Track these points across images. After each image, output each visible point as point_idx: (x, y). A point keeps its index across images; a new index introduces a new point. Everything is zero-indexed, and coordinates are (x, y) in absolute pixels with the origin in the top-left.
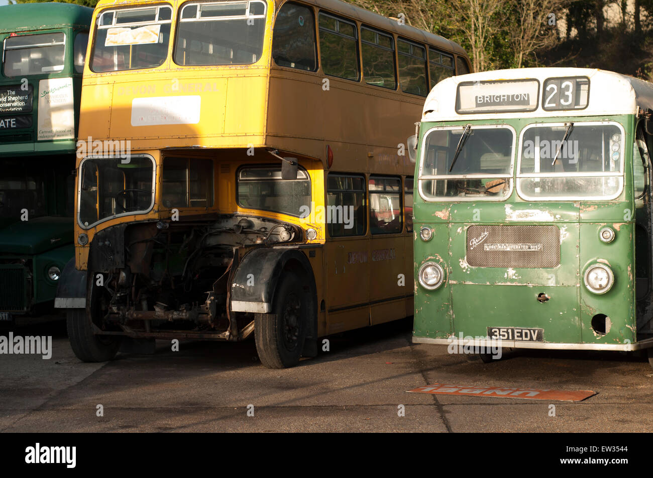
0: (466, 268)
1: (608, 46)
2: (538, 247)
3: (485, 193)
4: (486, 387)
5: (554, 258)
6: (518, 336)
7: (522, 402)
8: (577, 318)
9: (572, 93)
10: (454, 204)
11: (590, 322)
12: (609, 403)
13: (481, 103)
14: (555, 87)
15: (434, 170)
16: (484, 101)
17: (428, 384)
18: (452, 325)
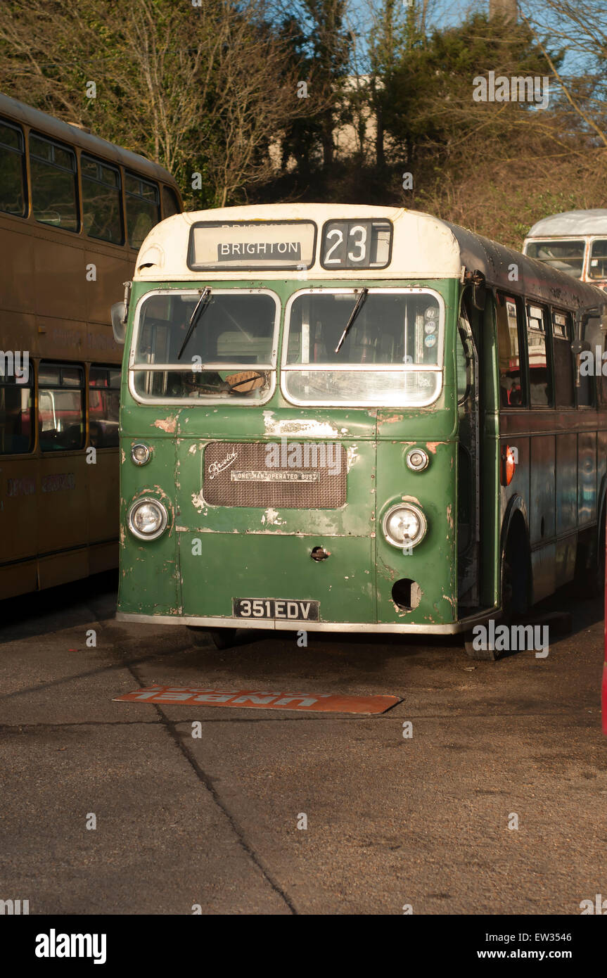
0: (203, 507)
1: (340, 184)
2: (313, 477)
3: (229, 393)
4: (234, 692)
5: (338, 494)
6: (280, 613)
7: (295, 717)
8: (370, 585)
9: (366, 243)
10: (184, 409)
11: (390, 592)
12: (426, 717)
13: (227, 254)
14: (340, 233)
15: (149, 356)
16: (231, 250)
17: (143, 686)
18: (179, 595)
